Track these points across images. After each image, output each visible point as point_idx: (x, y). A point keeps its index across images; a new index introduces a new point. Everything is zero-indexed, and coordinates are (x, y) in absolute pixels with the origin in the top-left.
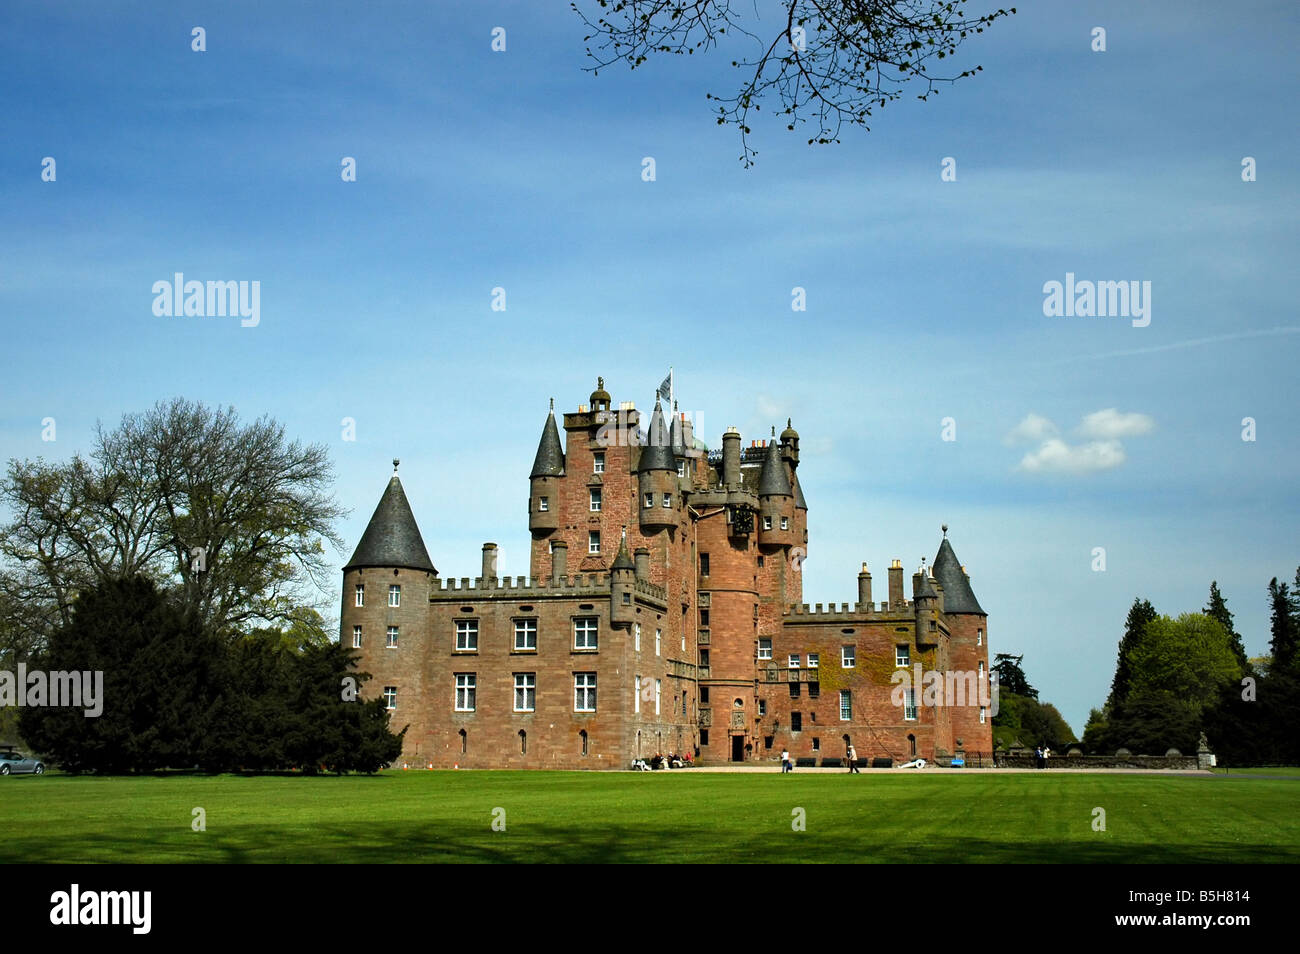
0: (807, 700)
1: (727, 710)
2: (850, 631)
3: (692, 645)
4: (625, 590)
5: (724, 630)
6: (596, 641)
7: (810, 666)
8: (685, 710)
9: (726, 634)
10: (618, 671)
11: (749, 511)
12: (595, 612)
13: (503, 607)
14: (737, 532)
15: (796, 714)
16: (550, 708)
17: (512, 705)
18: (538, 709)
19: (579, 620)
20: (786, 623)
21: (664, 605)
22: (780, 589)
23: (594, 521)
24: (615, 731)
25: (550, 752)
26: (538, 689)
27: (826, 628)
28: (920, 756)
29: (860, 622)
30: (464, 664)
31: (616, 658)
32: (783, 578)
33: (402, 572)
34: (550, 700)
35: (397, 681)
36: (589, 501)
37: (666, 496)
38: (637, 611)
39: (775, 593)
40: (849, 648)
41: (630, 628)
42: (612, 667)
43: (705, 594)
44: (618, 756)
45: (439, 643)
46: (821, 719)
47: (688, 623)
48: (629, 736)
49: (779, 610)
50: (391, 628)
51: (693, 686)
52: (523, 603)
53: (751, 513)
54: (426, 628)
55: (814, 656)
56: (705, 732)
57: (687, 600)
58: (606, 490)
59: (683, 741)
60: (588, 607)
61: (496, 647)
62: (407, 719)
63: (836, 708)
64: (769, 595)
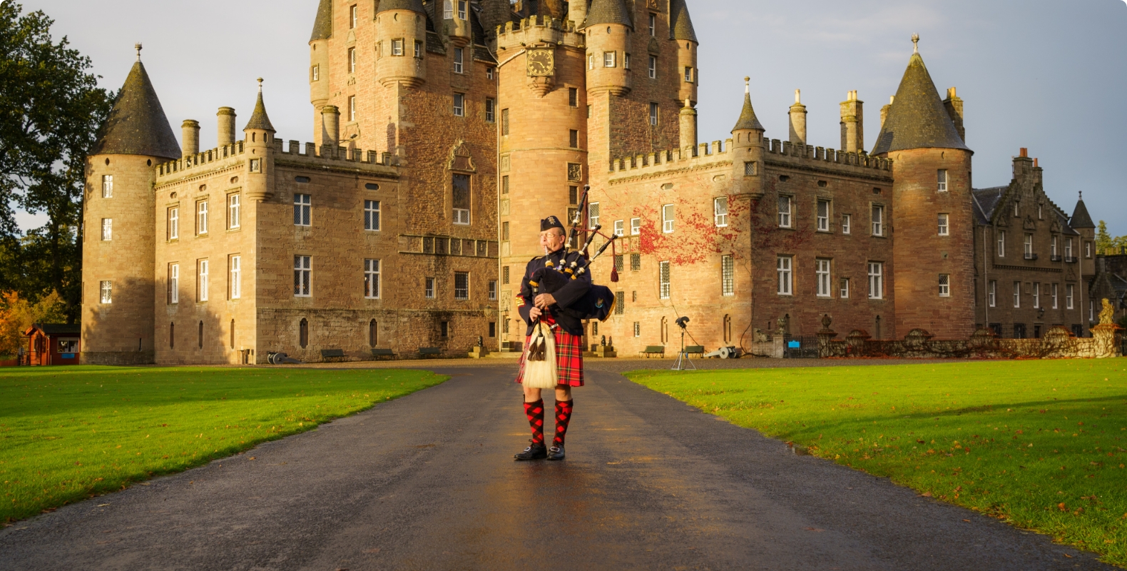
0: (630, 275)
2: (669, 185)
3: (487, 217)
4: (253, 156)
5: (523, 197)
6: (240, 218)
7: (634, 233)
8: (464, 294)
9: (526, 202)
10: (253, 251)
11: (548, 49)
12: (239, 185)
13: (191, 188)
14: (533, 77)
15: (620, 294)
16: (216, 296)
17: (197, 294)
18: (210, 298)
19: (232, 194)
20: (612, 184)
21: (383, 172)
22: (606, 142)
23: (351, 84)
24: (251, 319)
25: (215, 344)
26: (210, 277)
27: (647, 184)
28: (735, 342)
29: (678, 173)
30: (173, 253)
31: (251, 236)
32: (611, 129)
33: (114, 161)
34: (215, 288)
35: (111, 275)
36: (349, 63)
37: (395, 42)
38: (298, 179)
39: (602, 148)
40: (670, 207)
41: (271, 199)
42: (249, 247)
43: (506, 156)
44: (251, 347)
45: (160, 233)
46: (641, 298)
47: (475, 193)
48: (269, 325)
49: (605, 168)
50: (105, 220)
51: (491, 265)
52: (202, 181)
53: (550, 52)
54: (150, 218)
55: (637, 222)
56: (507, 317)
57: (467, 166)
58: (358, 47)
59: (454, 329)
60: (235, 178)
61: (186, 232)
62: (124, 314)
63: (656, 283)
64: (595, 151)
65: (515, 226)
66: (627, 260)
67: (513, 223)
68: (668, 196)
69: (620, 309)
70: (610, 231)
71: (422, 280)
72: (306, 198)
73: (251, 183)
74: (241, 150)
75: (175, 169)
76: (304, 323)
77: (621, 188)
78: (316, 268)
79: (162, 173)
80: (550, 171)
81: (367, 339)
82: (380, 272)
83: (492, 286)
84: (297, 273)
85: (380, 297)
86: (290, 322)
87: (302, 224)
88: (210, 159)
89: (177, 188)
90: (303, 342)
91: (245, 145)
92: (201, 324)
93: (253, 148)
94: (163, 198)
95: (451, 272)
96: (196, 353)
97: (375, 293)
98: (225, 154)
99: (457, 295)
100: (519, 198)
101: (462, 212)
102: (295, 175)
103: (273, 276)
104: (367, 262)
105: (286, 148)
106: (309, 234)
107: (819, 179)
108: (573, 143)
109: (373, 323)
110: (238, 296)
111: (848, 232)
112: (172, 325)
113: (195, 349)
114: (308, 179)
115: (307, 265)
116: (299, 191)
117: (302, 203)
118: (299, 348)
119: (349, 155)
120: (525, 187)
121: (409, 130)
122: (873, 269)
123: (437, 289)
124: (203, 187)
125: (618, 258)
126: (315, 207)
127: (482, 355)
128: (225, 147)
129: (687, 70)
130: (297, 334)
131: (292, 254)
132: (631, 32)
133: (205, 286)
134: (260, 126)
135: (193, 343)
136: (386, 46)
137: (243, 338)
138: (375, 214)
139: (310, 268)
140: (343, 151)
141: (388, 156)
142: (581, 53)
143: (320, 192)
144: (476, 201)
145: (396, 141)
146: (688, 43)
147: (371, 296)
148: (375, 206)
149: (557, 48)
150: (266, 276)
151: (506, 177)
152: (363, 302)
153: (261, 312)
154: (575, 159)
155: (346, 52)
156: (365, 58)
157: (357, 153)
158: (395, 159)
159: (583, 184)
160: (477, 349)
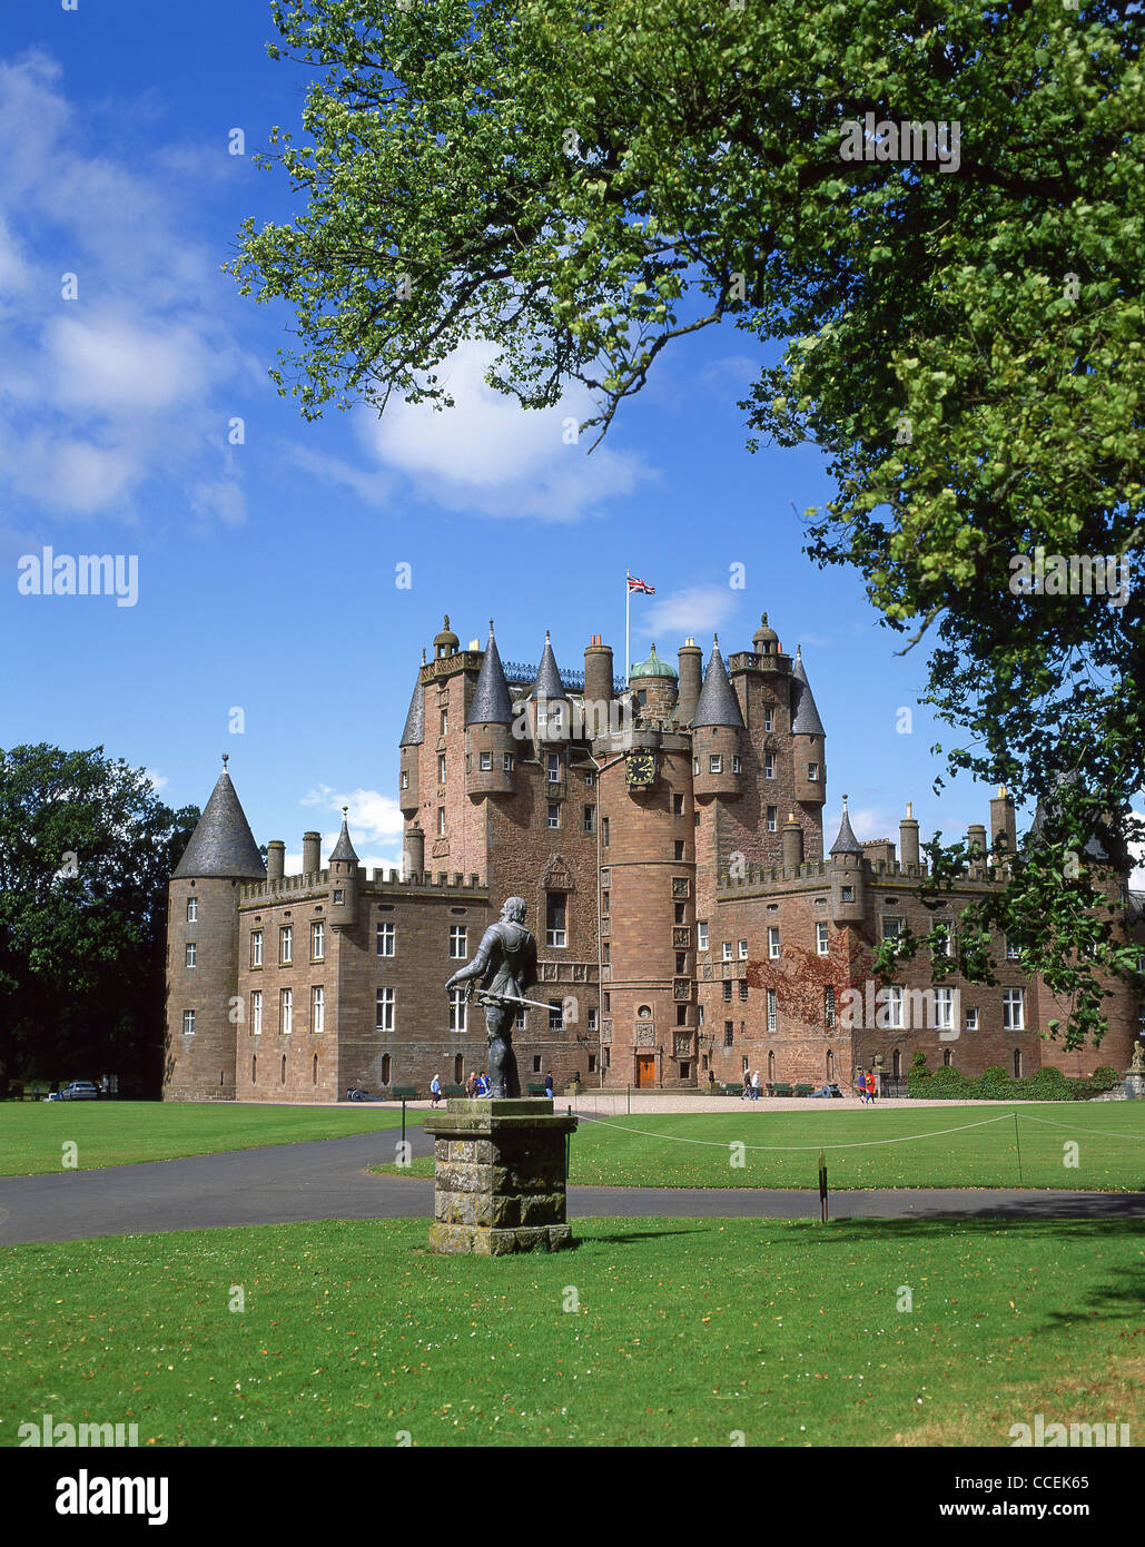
0: (739, 1003)
1: (631, 1021)
2: (774, 907)
3: (586, 939)
4: (337, 887)
5: (624, 916)
6: (324, 949)
7: (742, 957)
9: (626, 921)
10: (335, 984)
11: (648, 755)
12: (322, 914)
13: (276, 914)
14: (632, 786)
15: (729, 1024)
16: (298, 1029)
17: (281, 1026)
18: (293, 1030)
19: (316, 924)
20: (719, 901)
21: (470, 895)
22: (714, 853)
23: (441, 795)
24: (332, 1056)
25: (298, 1080)
26: (294, 1008)
27: (753, 904)
28: (837, 1079)
29: (783, 893)
30: (256, 981)
31: (334, 968)
32: (719, 839)
33: (199, 883)
34: (299, 1020)
35: (194, 1003)
36: (440, 771)
37: (485, 755)
38: (381, 908)
39: (710, 860)
40: (775, 930)
41: (355, 932)
42: (332, 979)
43: (607, 871)
44: (334, 1085)
45: (243, 958)
46: (750, 1030)
47: (572, 911)
48: (350, 1060)
49: (713, 883)
50: (189, 945)
51: (590, 992)
52: (286, 908)
53: (651, 758)
54: (233, 943)
55: (745, 945)
56: (607, 1050)
57: (563, 883)
58: (449, 756)
59: (548, 1062)
60: (319, 908)
61: (271, 960)
62: (207, 1045)
63: (763, 1015)
64: (705, 863)
65: (616, 948)
66: (735, 987)
67: (614, 944)
68: (773, 918)
69: (729, 1042)
70: (719, 953)
72: (390, 929)
73: (335, 912)
74: (326, 880)
75: (260, 892)
76: (386, 1059)
77: (732, 908)
78: (398, 1002)
79: (246, 894)
80: (653, 887)
81: (453, 1073)
82: (466, 1002)
83: (592, 1015)
84: (380, 1006)
85: (465, 1030)
86: (372, 1059)
87: (384, 954)
88: (296, 885)
89: (262, 913)
90: (385, 1080)
91: (330, 876)
92: (284, 1058)
93: (338, 881)
94: (247, 921)
95: (545, 1000)
96: (279, 1090)
97: (461, 1026)
98: (310, 882)
99: (551, 1025)
100: (620, 916)
101: (558, 933)
102: (379, 904)
103: (356, 1011)
105: (370, 877)
106: (391, 964)
108: (678, 856)
109: (459, 1058)
110: (321, 1030)
112: (255, 1058)
113: (278, 1084)
114: (391, 908)
115: (389, 997)
116: (382, 920)
117: (385, 933)
118: (382, 1085)
119: (435, 880)
120: (626, 905)
121: (499, 848)
122: (1011, 997)
123: (529, 1019)
124: (288, 914)
125: (728, 983)
126: (399, 935)
127: (579, 1092)
128: (310, 874)
129: (812, 767)
130: (379, 1069)
131: (374, 987)
132: (741, 731)
133: (288, 1017)
134: (344, 856)
135: (277, 1078)
136: (475, 760)
137: (325, 1075)
138: (462, 940)
139: (393, 1001)
140: (429, 876)
141: (475, 878)
142: (687, 756)
143: (403, 921)
144: (572, 920)
145: (484, 860)
146: (812, 737)
147: (457, 1030)
148: (462, 932)
149: (659, 753)
150: (348, 1011)
151: (607, 894)
152: (448, 1036)
153: (343, 1048)
154: (681, 873)
155: (436, 760)
156: (456, 768)
157: (444, 877)
158: (483, 881)
159: (692, 901)
160: (574, 1086)
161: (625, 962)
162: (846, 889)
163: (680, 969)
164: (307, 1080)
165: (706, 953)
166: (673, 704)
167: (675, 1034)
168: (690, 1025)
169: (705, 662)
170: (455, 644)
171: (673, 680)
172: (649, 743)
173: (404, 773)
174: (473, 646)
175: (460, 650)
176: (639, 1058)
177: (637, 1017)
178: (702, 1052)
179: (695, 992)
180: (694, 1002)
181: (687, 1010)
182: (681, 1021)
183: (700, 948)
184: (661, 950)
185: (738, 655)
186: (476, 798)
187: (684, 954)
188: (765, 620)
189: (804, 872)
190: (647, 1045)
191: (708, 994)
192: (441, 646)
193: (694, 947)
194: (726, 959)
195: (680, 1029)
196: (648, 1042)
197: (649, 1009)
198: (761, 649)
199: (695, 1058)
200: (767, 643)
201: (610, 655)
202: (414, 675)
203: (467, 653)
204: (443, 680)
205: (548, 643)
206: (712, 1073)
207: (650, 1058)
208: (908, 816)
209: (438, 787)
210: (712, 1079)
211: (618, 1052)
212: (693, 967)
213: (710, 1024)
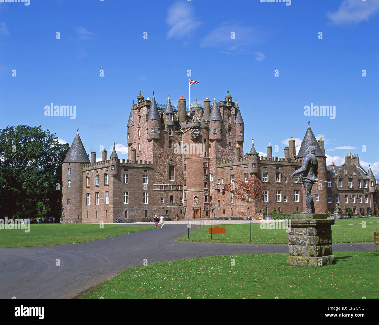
0: (222, 195)
1: (192, 201)
2: (232, 169)
3: (180, 179)
4: (112, 164)
5: (190, 172)
6: (108, 181)
7: (223, 183)
8: (172, 201)
9: (191, 174)
10: (112, 191)
11: (197, 129)
12: (108, 172)
13: (94, 172)
14: (193, 137)
15: (219, 201)
16: (101, 203)
17: (96, 203)
18: (100, 204)
19: (106, 175)
20: (216, 168)
21: (148, 166)
22: (215, 155)
23: (139, 140)
24: (112, 210)
25: (101, 217)
26: (100, 198)
27: (226, 169)
28: (251, 215)
29: (235, 166)
30: (88, 191)
31: (112, 187)
32: (216, 151)
33: (71, 164)
34: (101, 201)
35: (70, 197)
36: (139, 133)
37: (152, 129)
38: (125, 170)
39: (214, 157)
40: (233, 176)
41: (117, 176)
42: (111, 190)
43: (185, 160)
44: (112, 218)
45: (84, 184)
46: (225, 203)
47: (176, 171)
48: (116, 212)
49: (215, 163)
50: (68, 181)
51: (181, 193)
52: (97, 170)
53: (198, 129)
54: (81, 180)
55: (224, 179)
56: (186, 208)
57: (173, 163)
58: (141, 129)
59: (170, 212)
60: (107, 170)
61: (93, 185)
62: (74, 208)
63: (229, 198)
64: (212, 158)
65: (188, 181)
66: (221, 191)
67: (187, 180)
68: (232, 172)
69: (219, 206)
70: (216, 182)
71: (160, 198)
72: (127, 176)
73: (112, 171)
74: (109, 162)
75: (89, 166)
76: (126, 211)
77: (220, 170)
78: (129, 196)
79: (85, 167)
80: (198, 164)
81: (144, 215)
82: (147, 196)
83: (181, 199)
84: (124, 197)
85: (147, 203)
86: (122, 211)
87: (125, 183)
88: (100, 164)
89: (89, 172)
90: (126, 217)
91: (110, 161)
92: (97, 211)
93: (113, 162)
94: (85, 174)
95: (169, 195)
97: (146, 202)
98: (104, 163)
99: (171, 202)
100: (189, 172)
101: (172, 177)
102: (124, 169)
103: (118, 198)
104: (144, 193)
105: (121, 162)
106: (127, 186)
107: (276, 167)
109: (146, 211)
110: (108, 203)
111: (287, 182)
112: (88, 211)
113: (95, 219)
114: (127, 170)
115: (127, 194)
116: (125, 174)
118: (125, 218)
119: (139, 163)
120: (191, 169)
121: (156, 154)
122: (296, 193)
123: (165, 200)
124: (97, 172)
125: (219, 190)
126: (129, 178)
127: (178, 220)
128: (104, 161)
129: (241, 132)
130: (124, 214)
131: (123, 191)
132: (222, 122)
133: (98, 201)
134: (114, 156)
135: (94, 217)
136: (149, 130)
137: (109, 216)
138: (146, 179)
139: (128, 195)
140: (137, 161)
141: (150, 162)
142: (207, 129)
143: (131, 174)
144: (176, 174)
145: (152, 157)
146: (241, 124)
147: (145, 203)
148: (146, 177)
149: (200, 128)
150: (116, 198)
151: (185, 166)
152: (143, 205)
153: (115, 208)
154: (206, 160)
155: (138, 130)
156: (144, 132)
157: (141, 162)
158: (152, 163)
159: (208, 168)
160: (177, 218)
161: (191, 185)
162: (253, 164)
163: (205, 187)
164: (104, 217)
165: (212, 182)
166: (202, 115)
167: (205, 204)
168: (208, 202)
169: (211, 104)
170: (143, 99)
171: (202, 108)
172: (197, 125)
173: (128, 134)
174: (148, 99)
175: (144, 100)
176: (195, 210)
177: (195, 200)
178: (212, 209)
179: (209, 192)
180: (209, 195)
181: (207, 197)
182: (206, 201)
183: (211, 181)
184: (200, 181)
185: (221, 102)
186: (150, 140)
187: (206, 182)
188: (228, 92)
189: (241, 160)
190: (197, 207)
191: (213, 193)
192: (139, 99)
193: (209, 181)
194: (218, 184)
195: (206, 202)
196: (197, 206)
197: (197, 197)
198: (227, 100)
199: (210, 210)
200: (229, 99)
201: (185, 102)
202: (131, 107)
203: (146, 101)
204: (139, 108)
205: (169, 98)
206: (214, 214)
207: (198, 210)
208: (269, 145)
209: (138, 138)
210: (214, 216)
211: (189, 209)
212: (209, 186)
213: (214, 201)
